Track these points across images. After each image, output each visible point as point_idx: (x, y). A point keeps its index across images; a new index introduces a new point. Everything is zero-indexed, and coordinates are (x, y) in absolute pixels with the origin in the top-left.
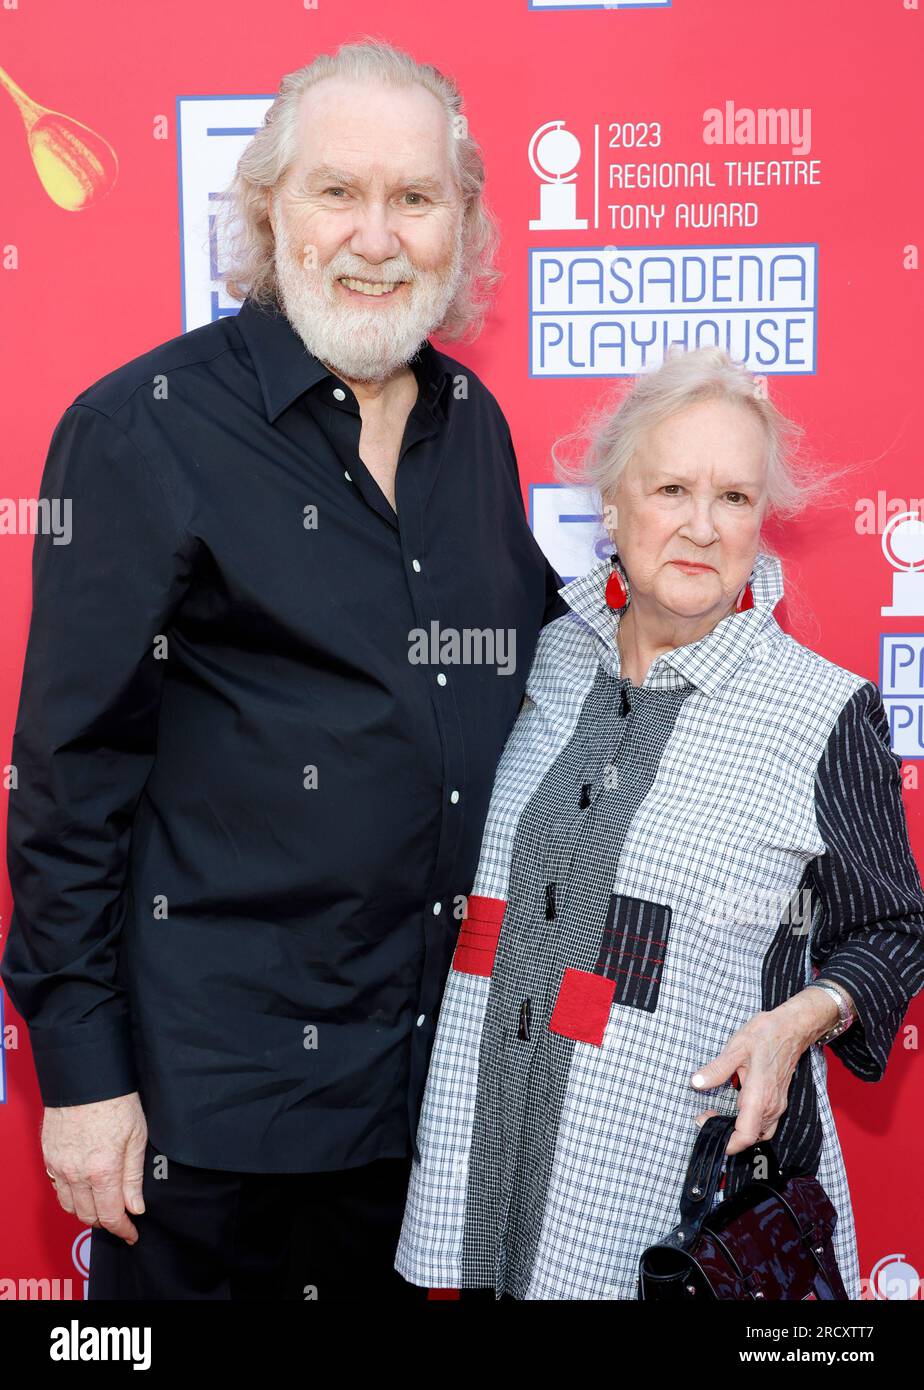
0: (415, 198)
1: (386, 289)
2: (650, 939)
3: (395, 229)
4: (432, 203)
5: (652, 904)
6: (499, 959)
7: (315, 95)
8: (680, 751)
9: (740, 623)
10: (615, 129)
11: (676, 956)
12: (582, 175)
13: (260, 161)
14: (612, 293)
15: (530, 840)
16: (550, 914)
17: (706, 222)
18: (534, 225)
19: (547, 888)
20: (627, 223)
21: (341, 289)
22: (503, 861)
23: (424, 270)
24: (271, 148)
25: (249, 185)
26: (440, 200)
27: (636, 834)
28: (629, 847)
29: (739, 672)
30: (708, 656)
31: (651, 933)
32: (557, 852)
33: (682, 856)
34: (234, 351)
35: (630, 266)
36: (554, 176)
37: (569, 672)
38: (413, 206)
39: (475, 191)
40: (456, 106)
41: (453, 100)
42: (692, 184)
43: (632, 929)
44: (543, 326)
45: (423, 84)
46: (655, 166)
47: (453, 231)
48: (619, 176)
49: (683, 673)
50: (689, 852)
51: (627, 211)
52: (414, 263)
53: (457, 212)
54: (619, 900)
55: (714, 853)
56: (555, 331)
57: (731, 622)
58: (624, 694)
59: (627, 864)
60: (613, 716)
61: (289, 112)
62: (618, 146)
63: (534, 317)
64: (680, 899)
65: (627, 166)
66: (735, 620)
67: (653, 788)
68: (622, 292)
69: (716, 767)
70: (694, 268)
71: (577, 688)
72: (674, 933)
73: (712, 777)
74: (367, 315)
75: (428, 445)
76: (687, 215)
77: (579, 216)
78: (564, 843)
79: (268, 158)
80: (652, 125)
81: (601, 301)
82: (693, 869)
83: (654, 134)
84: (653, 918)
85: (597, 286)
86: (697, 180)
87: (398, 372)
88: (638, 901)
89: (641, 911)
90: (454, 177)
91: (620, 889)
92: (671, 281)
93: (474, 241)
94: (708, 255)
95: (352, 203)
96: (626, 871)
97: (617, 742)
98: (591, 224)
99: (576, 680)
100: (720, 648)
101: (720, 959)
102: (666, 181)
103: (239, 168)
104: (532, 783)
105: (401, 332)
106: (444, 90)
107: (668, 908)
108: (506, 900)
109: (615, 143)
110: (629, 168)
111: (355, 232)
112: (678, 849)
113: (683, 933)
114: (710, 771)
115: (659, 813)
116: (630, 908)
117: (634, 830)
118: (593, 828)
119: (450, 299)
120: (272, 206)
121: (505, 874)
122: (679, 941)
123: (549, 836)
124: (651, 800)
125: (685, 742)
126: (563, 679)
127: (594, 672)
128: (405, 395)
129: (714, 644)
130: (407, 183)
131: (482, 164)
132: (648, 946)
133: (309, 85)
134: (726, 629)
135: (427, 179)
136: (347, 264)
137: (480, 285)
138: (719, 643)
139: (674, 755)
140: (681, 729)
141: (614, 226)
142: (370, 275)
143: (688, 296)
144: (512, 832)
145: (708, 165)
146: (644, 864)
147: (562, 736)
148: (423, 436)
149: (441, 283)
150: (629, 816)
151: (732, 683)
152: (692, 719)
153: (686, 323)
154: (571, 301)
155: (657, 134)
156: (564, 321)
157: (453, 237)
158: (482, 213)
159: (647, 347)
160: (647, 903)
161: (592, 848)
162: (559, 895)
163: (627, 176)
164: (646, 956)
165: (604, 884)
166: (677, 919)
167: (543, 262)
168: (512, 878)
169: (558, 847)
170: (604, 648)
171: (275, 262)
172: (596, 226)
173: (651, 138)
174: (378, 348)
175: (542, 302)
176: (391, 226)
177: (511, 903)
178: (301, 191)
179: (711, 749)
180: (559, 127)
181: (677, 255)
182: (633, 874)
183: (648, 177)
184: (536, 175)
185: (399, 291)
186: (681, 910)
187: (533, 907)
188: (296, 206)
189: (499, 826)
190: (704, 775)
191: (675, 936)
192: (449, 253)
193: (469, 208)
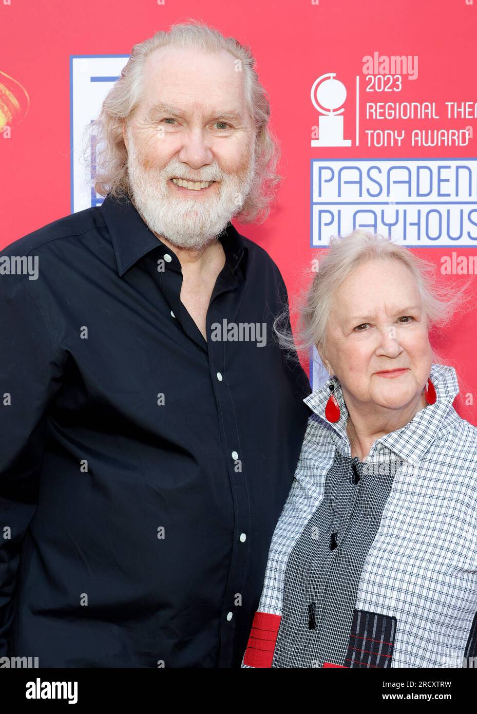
0: (223, 125)
1: (203, 185)
2: (382, 641)
3: (209, 145)
4: (235, 129)
5: (383, 616)
6: (276, 657)
7: (155, 57)
8: (397, 505)
9: (430, 413)
10: (370, 79)
11: (401, 652)
12: (348, 109)
13: (119, 101)
14: (368, 190)
15: (297, 573)
16: (312, 625)
17: (432, 142)
18: (314, 144)
19: (309, 606)
20: (378, 142)
21: (172, 186)
22: (278, 588)
23: (229, 173)
24: (125, 92)
25: (110, 117)
26: (240, 127)
27: (370, 567)
28: (365, 576)
29: (433, 448)
30: (411, 437)
31: (383, 636)
32: (315, 581)
33: (402, 581)
34: (99, 230)
35: (380, 172)
36: (329, 111)
37: (315, 455)
38: (221, 130)
39: (264, 121)
40: (251, 65)
41: (250, 60)
42: (423, 117)
43: (370, 634)
44: (321, 212)
45: (228, 50)
46: (398, 104)
47: (249, 147)
48: (373, 111)
49: (394, 450)
50: (407, 578)
51: (378, 135)
52: (222, 168)
53: (252, 134)
54: (360, 614)
55: (424, 578)
56: (329, 215)
57: (424, 413)
58: (354, 468)
59: (364, 588)
60: (348, 485)
61: (138, 69)
62: (372, 90)
63: (314, 206)
64: (402, 611)
65: (378, 104)
66: (427, 411)
67: (379, 531)
68: (375, 189)
69: (422, 516)
70: (424, 173)
71: (321, 465)
72: (399, 636)
73: (419, 522)
74: (190, 203)
75: (231, 296)
76: (419, 138)
77: (345, 138)
78: (320, 574)
79: (124, 99)
80: (395, 77)
81: (361, 195)
82: (411, 589)
83: (397, 83)
84: (384, 625)
85: (358, 185)
86: (426, 114)
87: (210, 243)
88: (373, 614)
89: (376, 621)
90: (249, 111)
91: (360, 606)
92: (409, 182)
93: (263, 155)
94: (434, 164)
95: (180, 128)
96: (364, 593)
97: (353, 501)
98: (354, 143)
99: (320, 460)
100: (418, 431)
101: (432, 652)
102: (405, 115)
103: (104, 106)
104: (297, 533)
105: (213, 216)
106: (243, 54)
107: (394, 618)
108: (281, 615)
109: (370, 89)
110: (380, 106)
111: (182, 147)
112: (399, 576)
113: (406, 636)
114: (418, 518)
115: (385, 551)
116: (367, 619)
117: (369, 564)
118: (339, 563)
119: (247, 193)
120: (126, 131)
121: (280, 597)
122: (402, 642)
123: (309, 570)
124: (379, 541)
125: (399, 500)
126: (311, 459)
127: (333, 454)
128: (216, 261)
129: (414, 428)
130: (217, 115)
131: (268, 103)
132: (381, 646)
133: (151, 51)
134: (422, 418)
135: (231, 112)
136: (177, 169)
137: (267, 184)
138: (417, 428)
139: (392, 508)
140: (396, 490)
141: (369, 145)
142: (192, 176)
143: (421, 193)
144: (284, 567)
145: (434, 104)
146: (376, 588)
147: (316, 499)
148: (227, 290)
149: (241, 181)
150: (365, 554)
151: (429, 456)
152: (403, 483)
153: (419, 211)
154: (339, 195)
155: (399, 83)
156: (334, 209)
157: (249, 151)
158: (268, 136)
159: (392, 227)
160: (379, 615)
161: (339, 578)
162: (318, 611)
163: (378, 111)
164: (380, 652)
165: (349, 603)
166: (400, 626)
167: (321, 168)
168: (284, 600)
169: (316, 577)
170: (338, 438)
171: (127, 168)
172: (357, 144)
173: (395, 85)
174: (198, 226)
175: (320, 195)
176: (207, 143)
177: (284, 617)
178: (146, 120)
179: (417, 503)
180: (332, 78)
181: (413, 165)
182: (369, 595)
183: (393, 112)
184: (315, 108)
185: (212, 187)
186: (404, 619)
187: (300, 620)
188: (142, 131)
189: (275, 563)
190: (414, 521)
191: (400, 638)
192: (247, 162)
193: (259, 132)
